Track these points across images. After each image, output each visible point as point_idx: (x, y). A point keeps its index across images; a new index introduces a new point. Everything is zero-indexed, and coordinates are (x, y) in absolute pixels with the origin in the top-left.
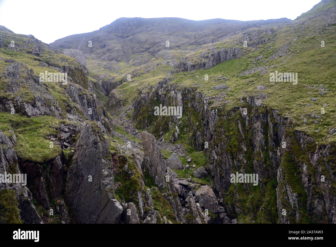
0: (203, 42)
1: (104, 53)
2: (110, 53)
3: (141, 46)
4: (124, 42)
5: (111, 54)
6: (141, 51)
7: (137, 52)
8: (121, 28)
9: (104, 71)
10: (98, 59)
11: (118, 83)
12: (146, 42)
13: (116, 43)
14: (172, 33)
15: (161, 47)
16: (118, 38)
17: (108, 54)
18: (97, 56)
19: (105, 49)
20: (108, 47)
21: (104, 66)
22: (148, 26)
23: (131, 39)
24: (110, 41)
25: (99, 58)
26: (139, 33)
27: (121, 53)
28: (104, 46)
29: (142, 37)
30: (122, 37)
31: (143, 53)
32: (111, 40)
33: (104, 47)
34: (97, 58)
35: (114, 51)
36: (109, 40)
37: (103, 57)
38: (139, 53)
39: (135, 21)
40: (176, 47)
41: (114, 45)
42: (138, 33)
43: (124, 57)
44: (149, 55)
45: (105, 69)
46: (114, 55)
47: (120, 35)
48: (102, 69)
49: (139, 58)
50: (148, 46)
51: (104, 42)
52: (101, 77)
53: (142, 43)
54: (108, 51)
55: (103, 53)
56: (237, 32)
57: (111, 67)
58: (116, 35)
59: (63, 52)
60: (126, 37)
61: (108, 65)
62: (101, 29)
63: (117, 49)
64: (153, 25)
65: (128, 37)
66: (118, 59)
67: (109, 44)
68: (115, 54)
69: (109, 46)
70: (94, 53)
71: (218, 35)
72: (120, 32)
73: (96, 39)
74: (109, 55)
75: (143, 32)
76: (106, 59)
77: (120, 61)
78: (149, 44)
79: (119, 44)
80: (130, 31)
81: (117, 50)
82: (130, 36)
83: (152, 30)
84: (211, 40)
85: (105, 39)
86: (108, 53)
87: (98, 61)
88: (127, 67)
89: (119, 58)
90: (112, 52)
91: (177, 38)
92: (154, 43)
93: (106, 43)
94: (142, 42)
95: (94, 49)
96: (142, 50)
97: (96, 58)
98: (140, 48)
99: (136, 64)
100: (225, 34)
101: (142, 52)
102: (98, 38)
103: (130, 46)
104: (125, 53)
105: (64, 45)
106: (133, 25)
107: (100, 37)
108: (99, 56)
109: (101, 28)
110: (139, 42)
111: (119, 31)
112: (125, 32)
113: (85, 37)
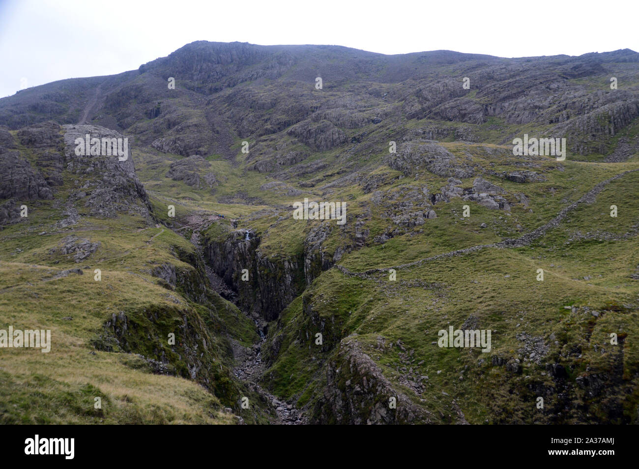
0: (455, 111)
1: (158, 132)
2: (178, 131)
3: (262, 116)
4: (208, 104)
5: (181, 136)
6: (266, 129)
7: (252, 132)
8: (199, 67)
9: (174, 186)
10: (142, 146)
11: (286, 264)
12: (273, 105)
13: (186, 106)
14: (335, 84)
15: (327, 122)
16: (191, 92)
17: (170, 136)
18: (138, 139)
19: (159, 120)
20: (167, 116)
21: (168, 169)
22: (270, 65)
23: (229, 97)
24: (171, 101)
25: (145, 143)
26: (248, 82)
27: (207, 134)
28: (157, 113)
29: (262, 92)
30: (199, 90)
31: (273, 136)
32: (174, 97)
33: (156, 116)
34: (139, 143)
35: (188, 127)
36: (169, 97)
37: (157, 143)
38: (261, 135)
39: (234, 52)
40: (369, 122)
41: (182, 110)
42: (242, 82)
43: (216, 144)
44: (293, 143)
45: (174, 179)
46: (189, 137)
47: (196, 84)
48: (166, 179)
49: (266, 149)
50: (283, 117)
51: (156, 102)
52: (194, 220)
53: (262, 107)
54: (169, 127)
55: (155, 132)
56: (554, 86)
57: (193, 175)
58: (185, 85)
59: (60, 133)
60: (210, 90)
61: (181, 167)
62: (143, 69)
63: (194, 120)
64: (280, 63)
65: (216, 90)
66: (201, 149)
67: (169, 106)
68: (192, 136)
69: (169, 112)
70: (129, 130)
71: (497, 94)
72: (195, 78)
73: (133, 93)
74: (173, 138)
75: (256, 78)
76: (166, 148)
77: (205, 154)
78: (285, 112)
79: (195, 107)
80: (223, 76)
81: (196, 125)
82: (221, 89)
83: (280, 75)
84: (478, 106)
85: (156, 95)
86: (170, 132)
87: (145, 152)
88: (236, 175)
89: (203, 146)
90: (182, 129)
91: (359, 97)
92: (299, 111)
93: (162, 105)
94: (264, 104)
95: (129, 120)
96: (268, 126)
97: (137, 145)
98: (260, 122)
99: (260, 169)
100: (519, 90)
101: (268, 132)
102: (139, 90)
103: (228, 114)
104: (218, 132)
105: (43, 106)
106: (229, 60)
107: (144, 87)
108: (143, 138)
109: (142, 66)
110: (254, 105)
111: (192, 74)
112: (209, 77)
113: (100, 86)
